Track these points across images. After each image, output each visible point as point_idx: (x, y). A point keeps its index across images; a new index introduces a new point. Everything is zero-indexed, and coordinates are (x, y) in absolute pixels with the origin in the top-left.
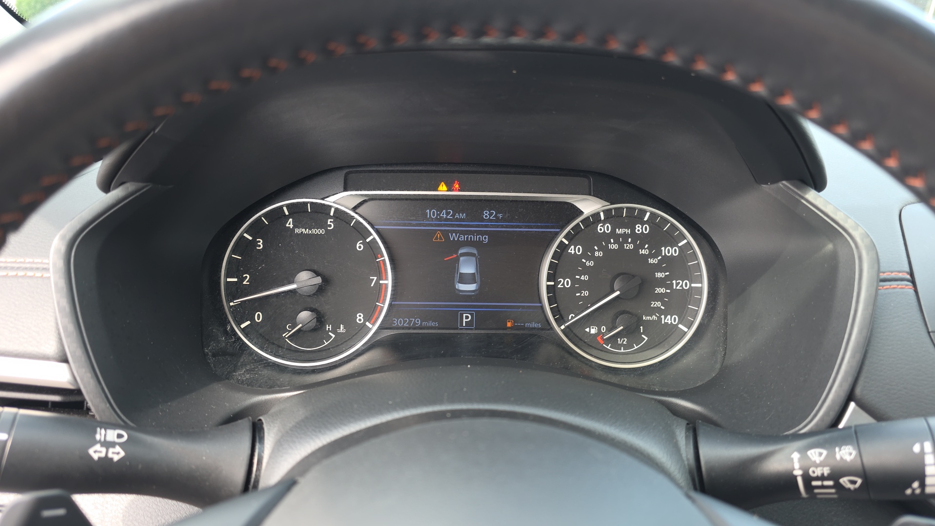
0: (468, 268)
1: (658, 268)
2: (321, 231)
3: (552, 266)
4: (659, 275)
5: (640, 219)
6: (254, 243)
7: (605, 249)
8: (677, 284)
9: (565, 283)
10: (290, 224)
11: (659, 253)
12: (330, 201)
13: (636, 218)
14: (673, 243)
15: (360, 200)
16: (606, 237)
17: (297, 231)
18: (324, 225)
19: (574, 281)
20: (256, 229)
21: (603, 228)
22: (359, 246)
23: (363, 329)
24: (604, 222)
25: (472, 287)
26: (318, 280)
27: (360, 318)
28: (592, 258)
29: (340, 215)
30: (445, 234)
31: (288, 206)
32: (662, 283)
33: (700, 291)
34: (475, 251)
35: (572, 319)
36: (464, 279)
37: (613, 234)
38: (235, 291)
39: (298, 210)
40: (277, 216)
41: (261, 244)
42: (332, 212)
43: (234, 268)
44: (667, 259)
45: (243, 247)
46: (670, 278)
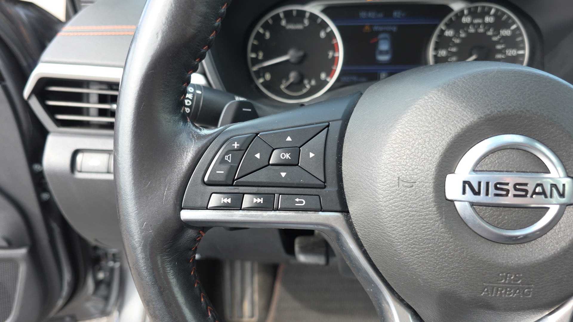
0: (384, 46)
1: (498, 42)
2: (299, 27)
3: (436, 43)
4: (499, 47)
5: (488, 13)
6: (264, 35)
7: (466, 32)
8: (509, 52)
9: (442, 54)
10: (283, 23)
11: (499, 33)
12: (306, 8)
13: (486, 13)
14: (507, 27)
16: (467, 25)
17: (288, 27)
18: (303, 23)
20: (266, 26)
21: (466, 20)
22: (323, 34)
23: (326, 83)
24: (466, 16)
25: (386, 58)
26: (301, 53)
27: (323, 76)
28: (459, 37)
29: (313, 17)
30: (371, 26)
31: (282, 12)
32: (500, 51)
33: (523, 56)
34: (388, 36)
36: (382, 53)
37: (472, 23)
38: (256, 61)
39: (288, 14)
40: (277, 18)
41: (268, 35)
42: (307, 15)
43: (255, 49)
44: (503, 37)
45: (260, 37)
46: (505, 49)
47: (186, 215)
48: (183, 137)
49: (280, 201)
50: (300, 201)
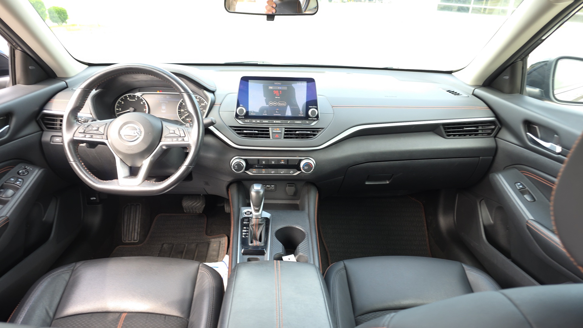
2: (134, 100)
3: (179, 107)
6: (122, 102)
9: (182, 110)
10: (128, 99)
12: (135, 94)
14: (203, 103)
15: (142, 94)
17: (130, 100)
18: (135, 99)
19: (184, 110)
20: (122, 100)
22: (142, 103)
25: (164, 111)
26: (134, 109)
29: (138, 97)
30: (159, 101)
31: (128, 95)
34: (165, 104)
35: (184, 117)
36: (163, 110)
38: (118, 111)
39: (130, 96)
40: (126, 97)
41: (123, 103)
42: (136, 96)
43: (118, 107)
44: (202, 106)
45: (119, 103)
46: (203, 110)
47: (75, 138)
48: (75, 124)
49: (94, 137)
50: (98, 137)
